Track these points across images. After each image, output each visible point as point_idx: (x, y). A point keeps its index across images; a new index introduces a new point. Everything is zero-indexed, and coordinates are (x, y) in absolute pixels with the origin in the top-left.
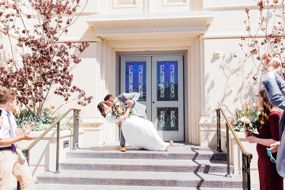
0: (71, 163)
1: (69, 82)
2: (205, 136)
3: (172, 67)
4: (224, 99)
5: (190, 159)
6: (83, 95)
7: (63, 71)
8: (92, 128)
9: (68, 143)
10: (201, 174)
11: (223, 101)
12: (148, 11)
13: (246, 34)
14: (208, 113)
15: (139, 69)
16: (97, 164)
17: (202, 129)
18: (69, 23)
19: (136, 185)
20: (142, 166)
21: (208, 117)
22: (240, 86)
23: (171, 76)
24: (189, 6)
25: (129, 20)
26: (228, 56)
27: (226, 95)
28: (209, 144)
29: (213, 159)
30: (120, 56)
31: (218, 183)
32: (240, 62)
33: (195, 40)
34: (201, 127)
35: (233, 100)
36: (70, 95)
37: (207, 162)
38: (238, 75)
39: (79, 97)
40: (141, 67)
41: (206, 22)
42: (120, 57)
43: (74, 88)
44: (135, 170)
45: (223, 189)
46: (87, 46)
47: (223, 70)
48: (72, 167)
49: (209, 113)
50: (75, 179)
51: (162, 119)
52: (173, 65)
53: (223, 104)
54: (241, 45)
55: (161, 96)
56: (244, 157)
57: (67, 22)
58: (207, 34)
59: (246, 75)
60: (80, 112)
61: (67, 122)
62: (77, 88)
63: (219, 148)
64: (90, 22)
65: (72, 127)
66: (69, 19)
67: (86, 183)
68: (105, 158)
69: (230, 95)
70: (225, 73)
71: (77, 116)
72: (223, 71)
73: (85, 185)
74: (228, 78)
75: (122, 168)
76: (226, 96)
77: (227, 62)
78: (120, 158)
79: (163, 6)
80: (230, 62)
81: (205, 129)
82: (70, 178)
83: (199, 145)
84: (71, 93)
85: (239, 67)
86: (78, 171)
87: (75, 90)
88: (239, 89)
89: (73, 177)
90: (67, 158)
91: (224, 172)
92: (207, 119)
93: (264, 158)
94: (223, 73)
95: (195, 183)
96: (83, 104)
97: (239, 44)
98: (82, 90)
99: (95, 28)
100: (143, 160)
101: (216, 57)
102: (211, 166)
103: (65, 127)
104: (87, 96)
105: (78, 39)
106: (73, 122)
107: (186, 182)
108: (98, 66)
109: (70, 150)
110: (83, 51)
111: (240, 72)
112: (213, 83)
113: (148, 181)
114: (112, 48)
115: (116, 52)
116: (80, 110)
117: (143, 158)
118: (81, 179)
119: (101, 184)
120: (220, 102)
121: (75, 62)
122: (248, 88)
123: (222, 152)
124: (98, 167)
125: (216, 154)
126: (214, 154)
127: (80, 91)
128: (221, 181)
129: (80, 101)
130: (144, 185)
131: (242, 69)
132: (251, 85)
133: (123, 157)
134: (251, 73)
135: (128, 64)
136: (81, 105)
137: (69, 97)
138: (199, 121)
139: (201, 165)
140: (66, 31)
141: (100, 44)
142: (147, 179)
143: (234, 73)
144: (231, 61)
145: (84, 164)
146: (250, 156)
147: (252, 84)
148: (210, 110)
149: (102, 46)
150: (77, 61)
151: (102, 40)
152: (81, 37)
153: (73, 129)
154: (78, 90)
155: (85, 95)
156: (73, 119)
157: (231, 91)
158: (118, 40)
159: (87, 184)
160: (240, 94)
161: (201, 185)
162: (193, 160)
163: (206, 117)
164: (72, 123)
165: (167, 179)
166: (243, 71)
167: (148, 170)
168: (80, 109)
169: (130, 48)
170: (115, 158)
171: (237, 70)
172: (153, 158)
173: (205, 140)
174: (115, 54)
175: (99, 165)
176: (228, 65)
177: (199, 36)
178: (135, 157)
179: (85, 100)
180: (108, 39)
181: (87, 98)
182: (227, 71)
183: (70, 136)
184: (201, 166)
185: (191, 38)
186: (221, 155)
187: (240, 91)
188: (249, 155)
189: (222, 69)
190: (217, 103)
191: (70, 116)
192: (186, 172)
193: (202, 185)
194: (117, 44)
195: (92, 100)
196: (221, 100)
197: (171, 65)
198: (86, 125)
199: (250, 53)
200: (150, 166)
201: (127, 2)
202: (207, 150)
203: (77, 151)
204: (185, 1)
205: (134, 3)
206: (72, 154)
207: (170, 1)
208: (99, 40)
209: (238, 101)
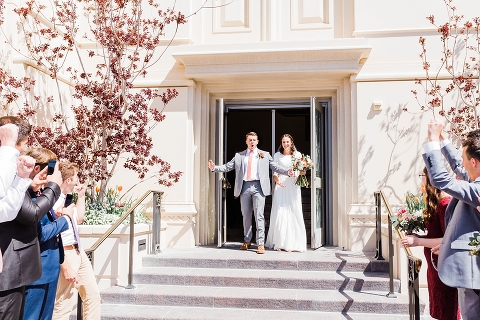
0: (150, 274)
1: (146, 150)
2: (358, 235)
4: (388, 176)
5: (332, 270)
6: (167, 170)
7: (138, 133)
8: (181, 222)
9: (145, 244)
10: (349, 292)
11: (387, 179)
12: (268, 38)
13: (422, 74)
14: (363, 199)
16: (190, 275)
17: (353, 224)
18: (148, 61)
19: (249, 308)
20: (259, 280)
21: (362, 205)
22: (414, 156)
24: (333, 29)
25: (238, 53)
26: (395, 109)
27: (392, 170)
28: (364, 248)
29: (370, 270)
31: (373, 306)
32: (413, 119)
33: (343, 83)
34: (352, 221)
35: (403, 179)
36: (148, 170)
37: (360, 275)
38: (411, 139)
39: (161, 173)
41: (359, 56)
43: (154, 158)
44: (249, 285)
46: (175, 95)
47: (387, 131)
48: (152, 280)
49: (365, 199)
50: (157, 296)
53: (387, 185)
54: (415, 93)
56: (410, 265)
57: (145, 59)
58: (361, 75)
59: (422, 140)
60: (163, 197)
61: (141, 211)
62: (158, 159)
63: (379, 255)
64: (178, 56)
65: (149, 219)
66: (148, 55)
67: (175, 303)
69: (397, 170)
70: (390, 135)
71: (159, 202)
73: (174, 307)
74: (395, 144)
75: (228, 282)
76: (392, 172)
77: (394, 117)
78: (225, 267)
79: (291, 30)
80: (398, 118)
81: (358, 224)
82: (150, 296)
83: (348, 249)
84: (149, 167)
85: (412, 127)
87: (155, 162)
88: (413, 161)
89: (155, 294)
90: (143, 266)
91: (385, 290)
92: (362, 208)
94: (387, 136)
95: (339, 305)
96: (167, 184)
97: (412, 91)
98: (165, 162)
99: (185, 65)
101: (375, 110)
102: (364, 281)
103: (140, 219)
104: (173, 171)
105: (158, 81)
106: (152, 211)
107: (326, 303)
109: (148, 254)
110: (168, 102)
111: (413, 135)
112: (372, 151)
113: (269, 301)
114: (212, 96)
116: (163, 193)
118: (167, 297)
119: (197, 304)
120: (381, 181)
123: (384, 260)
124: (191, 280)
125: (373, 263)
126: (370, 262)
127: (162, 163)
128: (379, 302)
129: (162, 179)
130: (262, 307)
131: (417, 129)
133: (229, 266)
136: (163, 186)
137: (145, 173)
138: (348, 211)
139: (349, 280)
140: (144, 73)
141: (192, 89)
142: (267, 298)
143: (403, 135)
144: (400, 116)
146: (418, 263)
148: (366, 194)
149: (195, 92)
150: (159, 118)
151: (196, 82)
152: (164, 79)
153: (152, 222)
154: (160, 162)
155: (170, 170)
156: (152, 208)
157: (400, 164)
160: (413, 169)
161: (348, 308)
162: (339, 271)
163: (359, 204)
164: (150, 214)
165: (296, 299)
166: (418, 133)
167: (269, 286)
168: (163, 191)
171: (409, 131)
172: (275, 268)
173: (357, 241)
174: (215, 104)
175: (193, 277)
176: (395, 123)
177: (349, 77)
178: (248, 266)
179: (170, 177)
181: (173, 175)
182: (392, 133)
183: (148, 233)
185: (338, 80)
186: (382, 263)
188: (416, 261)
189: (385, 129)
190: (377, 182)
192: (326, 288)
193: (351, 309)
195: (180, 178)
196: (383, 179)
198: (171, 216)
199: (429, 105)
200: (271, 280)
201: (236, 24)
202: (360, 256)
203: (158, 256)
204: (326, 21)
205: (246, 25)
206: (151, 260)
207: (303, 20)
208: (191, 83)
209: (411, 180)
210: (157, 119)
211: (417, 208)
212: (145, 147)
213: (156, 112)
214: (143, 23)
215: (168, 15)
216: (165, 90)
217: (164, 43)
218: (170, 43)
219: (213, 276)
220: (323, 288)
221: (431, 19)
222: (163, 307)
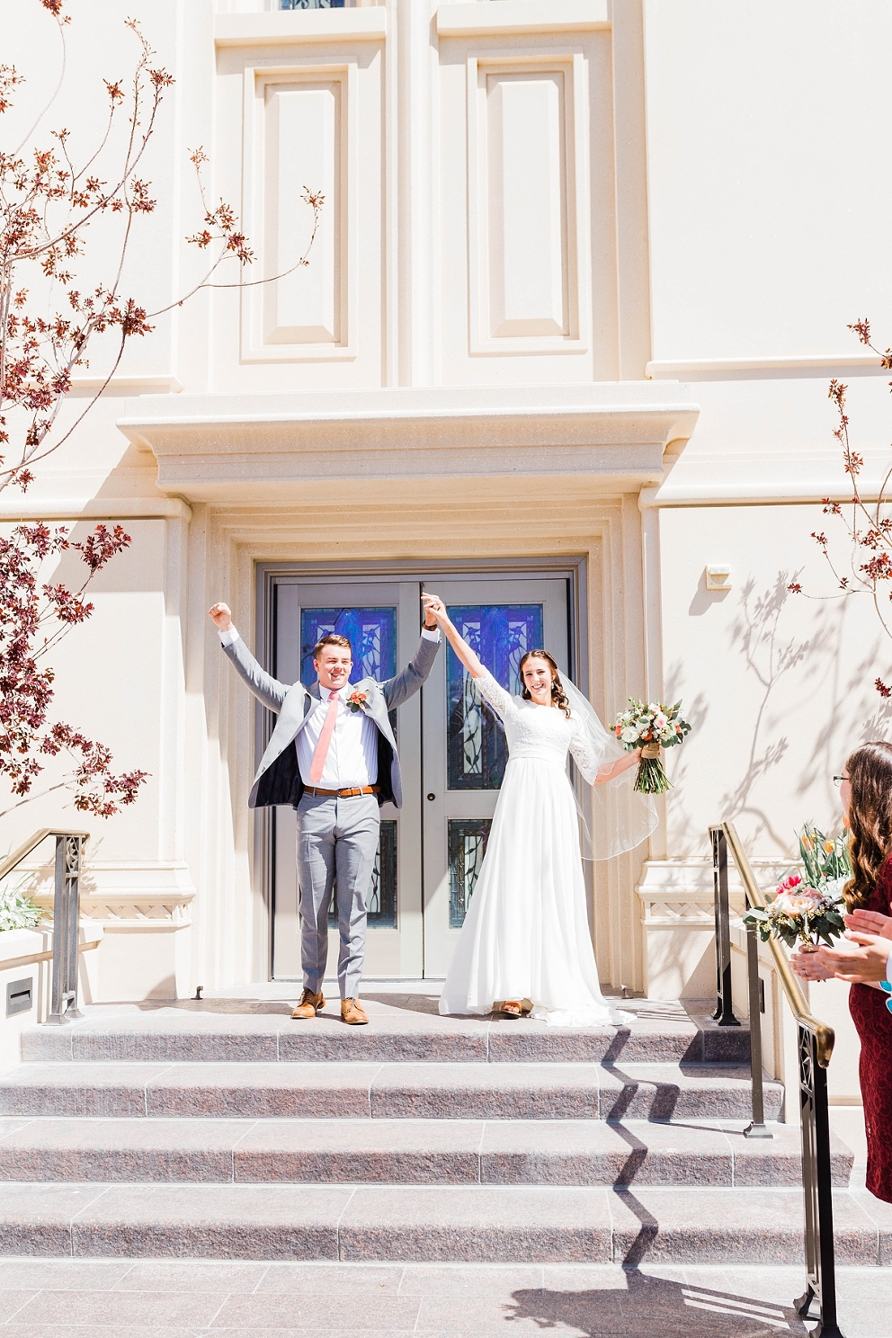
0: (42, 1086)
1: (33, 706)
2: (666, 951)
3: (518, 631)
4: (749, 778)
5: (589, 1059)
6: (100, 767)
7: (7, 656)
8: (143, 921)
9: (28, 992)
10: (638, 1125)
11: (748, 788)
12: (404, 377)
13: (840, 485)
14: (680, 847)
15: (365, 642)
16: (163, 1085)
17: (650, 919)
18: (36, 442)
19: (340, 1181)
20: (372, 1095)
21: (678, 863)
22: (824, 719)
23: (512, 672)
24: (590, 354)
25: (314, 421)
26: (766, 585)
27: (761, 762)
28: (686, 988)
29: (699, 1055)
30: (278, 581)
31: (706, 1165)
32: (820, 612)
33: (619, 510)
34: (648, 911)
35: (794, 784)
36: (40, 769)
37: (670, 1072)
38: (814, 670)
39: (83, 776)
40: (372, 634)
41: (662, 430)
42: (276, 586)
43: (60, 732)
44: (340, 1112)
45: (733, 1189)
46: (119, 544)
47: (746, 647)
48: (47, 1102)
49: (684, 847)
50: (60, 1155)
51: (471, 875)
52: (520, 624)
53: (749, 804)
54: (821, 539)
55: (467, 768)
56: (805, 1045)
57: (27, 434)
58: (673, 485)
59: (848, 674)
60: (87, 848)
61: (22, 890)
62: (72, 734)
63: (725, 1009)
64: (134, 426)
65: (45, 915)
66: (38, 424)
67: (114, 1174)
68: (203, 1059)
69: (777, 761)
70: (754, 660)
71: (74, 864)
72: (745, 653)
73: (109, 1186)
74: (769, 686)
75: (280, 1103)
76: (762, 767)
77: (764, 611)
78: (274, 1058)
79: (471, 355)
80: (775, 612)
81: (667, 920)
82: (39, 1153)
83: (640, 994)
84: (44, 759)
85: (817, 636)
86: (75, 1119)
87: (65, 743)
88: (820, 736)
89: (53, 1148)
90: (23, 1060)
91: (740, 1117)
92: (676, 873)
93: (874, 1041)
94: (747, 664)
95: (606, 1164)
96: (102, 808)
97: (813, 535)
98: (94, 743)
99: (156, 455)
100: (376, 1064)
101: (712, 588)
102: (682, 1088)
103: (16, 918)
104: (117, 769)
105: (78, 501)
106: (53, 892)
107: (567, 1161)
108: (170, 628)
109: (39, 1022)
110: (103, 564)
111: (822, 659)
112: (702, 707)
113: (398, 1159)
114: (240, 546)
115: (258, 564)
116: (87, 836)
117: (376, 1058)
118: (91, 1156)
119: (182, 1176)
120: (732, 795)
121: (64, 617)
122: (860, 729)
123: (739, 1024)
124: (166, 1101)
125: (708, 1035)
126: (699, 1034)
127: (86, 747)
128: (722, 1153)
129: (87, 795)
130: (377, 1179)
131: (833, 640)
132: (870, 718)
133: (285, 1055)
134: (871, 662)
135: (311, 618)
136: (87, 814)
137: (32, 777)
138: (638, 883)
139: (637, 1087)
140: (26, 477)
141: (179, 529)
142: (392, 1149)
143: (793, 662)
144: (783, 606)
145: (101, 1086)
146: (824, 1039)
147: (876, 713)
148: (689, 831)
149: (189, 535)
150: (73, 612)
151: (191, 505)
152: (92, 496)
153: (51, 924)
154: (78, 742)
155: (110, 766)
156: (51, 881)
157: (783, 745)
158: (266, 510)
159: (114, 1180)
160: (822, 756)
161: (633, 1173)
162: (608, 1062)
163: (670, 862)
164: (46, 898)
165: (480, 1150)
166: (836, 653)
167: (401, 1112)
168: (87, 832)
169: (321, 546)
170: (250, 1057)
171: (813, 646)
172: (421, 1056)
173: (666, 969)
174: (249, 571)
175: (173, 1092)
176: (768, 626)
177: (638, 494)
178: (341, 1054)
179: (109, 787)
180: (216, 505)
181: (119, 780)
182: (761, 653)
183: (38, 958)
184: (639, 1090)
185: (603, 501)
186: (732, 1036)
187: (823, 741)
188: (819, 1033)
189: (740, 643)
190: (721, 797)
191: (37, 866)
192: (571, 1116)
193: (639, 1174)
194: (259, 527)
195: (141, 789)
196: (738, 786)
197: (512, 625)
198: (114, 906)
199: (864, 575)
200: (408, 1095)
201: (309, 335)
202: (671, 1016)
203: (72, 1027)
204: (570, 332)
205: (340, 340)
206: (48, 1041)
207: (505, 329)
208: (175, 508)
209: (818, 790)
210: (66, 616)
211: (830, 871)
212: (31, 701)
213: (62, 596)
214: (21, 329)
215: (99, 307)
216: (91, 529)
217: (86, 389)
218: (103, 389)
219: (232, 1085)
220: (560, 1114)
221: (862, 329)
222: (76, 1187)
